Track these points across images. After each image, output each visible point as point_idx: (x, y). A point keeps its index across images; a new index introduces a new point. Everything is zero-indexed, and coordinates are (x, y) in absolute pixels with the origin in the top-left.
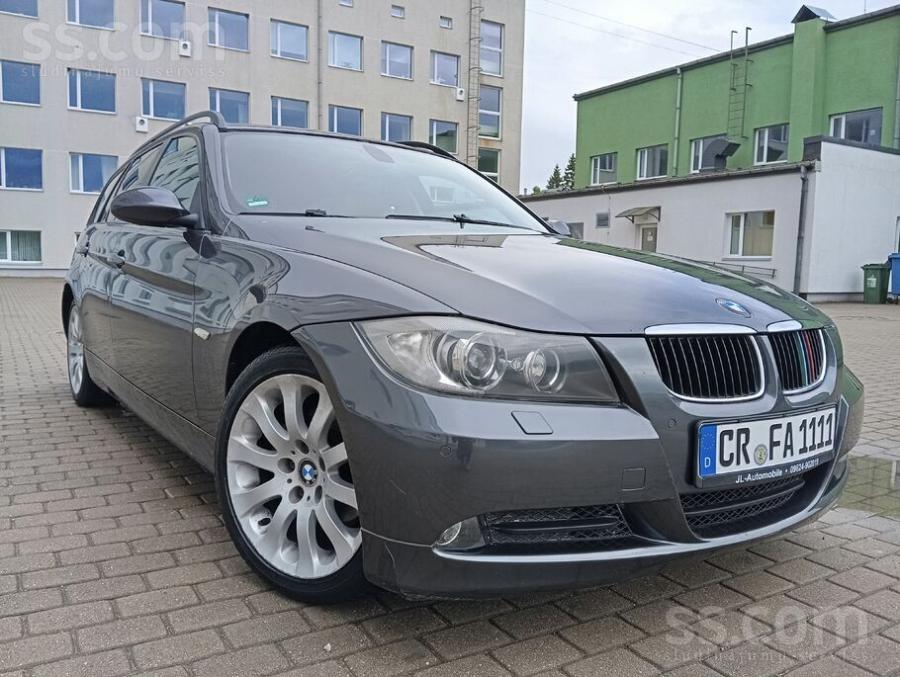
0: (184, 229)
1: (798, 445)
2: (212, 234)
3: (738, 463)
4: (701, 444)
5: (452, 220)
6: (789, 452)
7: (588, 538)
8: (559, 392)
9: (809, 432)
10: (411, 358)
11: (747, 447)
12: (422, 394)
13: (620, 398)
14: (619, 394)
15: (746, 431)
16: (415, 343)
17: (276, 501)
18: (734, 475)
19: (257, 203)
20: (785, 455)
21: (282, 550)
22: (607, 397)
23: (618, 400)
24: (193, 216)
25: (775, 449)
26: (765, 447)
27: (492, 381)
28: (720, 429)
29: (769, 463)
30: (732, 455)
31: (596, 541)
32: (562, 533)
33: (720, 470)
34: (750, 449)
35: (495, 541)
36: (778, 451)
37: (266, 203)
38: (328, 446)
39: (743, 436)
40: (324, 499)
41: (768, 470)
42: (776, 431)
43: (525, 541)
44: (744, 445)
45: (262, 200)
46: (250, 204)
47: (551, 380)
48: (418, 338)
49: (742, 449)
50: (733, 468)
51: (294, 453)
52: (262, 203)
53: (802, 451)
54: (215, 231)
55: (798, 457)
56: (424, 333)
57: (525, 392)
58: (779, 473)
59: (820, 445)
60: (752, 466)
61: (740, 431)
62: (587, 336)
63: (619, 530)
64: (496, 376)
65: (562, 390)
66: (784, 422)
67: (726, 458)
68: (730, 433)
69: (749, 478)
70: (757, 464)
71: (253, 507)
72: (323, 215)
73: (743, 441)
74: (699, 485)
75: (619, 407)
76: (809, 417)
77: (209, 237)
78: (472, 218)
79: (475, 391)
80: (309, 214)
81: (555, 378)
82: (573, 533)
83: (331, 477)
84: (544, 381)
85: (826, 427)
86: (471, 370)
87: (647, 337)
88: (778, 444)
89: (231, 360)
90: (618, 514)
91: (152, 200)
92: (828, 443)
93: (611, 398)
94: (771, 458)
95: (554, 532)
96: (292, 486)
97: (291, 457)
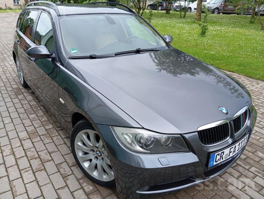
1: (237, 150)
3: (220, 160)
6: (234, 152)
9: (240, 144)
11: (223, 156)
13: (189, 150)
14: (188, 148)
15: (223, 152)
18: (219, 164)
19: (74, 51)
20: (233, 154)
21: (94, 172)
24: (54, 55)
25: (230, 153)
26: (228, 154)
28: (216, 154)
29: (228, 158)
30: (218, 159)
33: (215, 163)
42: (231, 149)
44: (222, 156)
49: (222, 157)
50: (218, 162)
55: (236, 152)
58: (231, 159)
59: (243, 146)
60: (224, 159)
62: (180, 134)
66: (234, 146)
68: (219, 154)
69: (223, 163)
73: (222, 155)
74: (209, 169)
75: (188, 152)
76: (241, 141)
85: (245, 140)
87: (198, 132)
92: (245, 143)
93: (186, 149)
94: (229, 156)
96: (95, 156)
97: (94, 149)
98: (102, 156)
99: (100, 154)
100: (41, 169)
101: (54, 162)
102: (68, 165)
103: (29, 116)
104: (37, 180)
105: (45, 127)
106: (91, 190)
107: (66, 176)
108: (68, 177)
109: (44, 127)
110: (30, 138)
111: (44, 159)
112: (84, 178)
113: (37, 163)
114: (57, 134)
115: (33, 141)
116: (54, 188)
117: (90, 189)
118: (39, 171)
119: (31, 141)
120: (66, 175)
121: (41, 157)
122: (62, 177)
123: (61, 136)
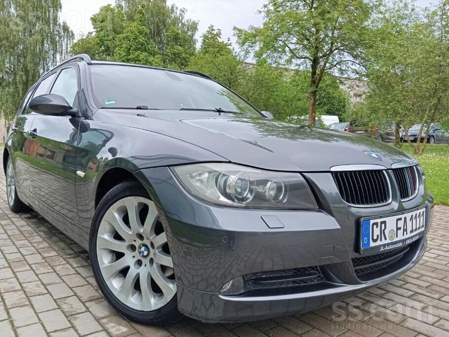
0: (70, 117)
1: (409, 229)
2: (85, 119)
3: (381, 240)
4: (362, 230)
5: (215, 111)
6: (405, 232)
7: (302, 284)
8: (285, 203)
9: (414, 221)
10: (202, 187)
11: (385, 231)
12: (209, 207)
13: (319, 206)
14: (318, 204)
15: (384, 222)
16: (205, 178)
17: (127, 269)
18: (379, 247)
19: (110, 103)
20: (403, 235)
21: (132, 296)
22: (311, 206)
23: (318, 207)
24: (75, 110)
25: (399, 231)
26: (394, 231)
27: (248, 199)
28: (372, 222)
29: (396, 239)
30: (378, 236)
31: (306, 286)
32: (288, 283)
33: (372, 244)
34: (387, 232)
35: (252, 288)
36: (400, 232)
37: (114, 102)
38: (155, 235)
39: (383, 225)
40: (155, 265)
41: (396, 243)
42: (399, 222)
43: (269, 288)
44: (384, 230)
45: (113, 101)
46: (106, 103)
47: (280, 196)
48: (206, 175)
49: (382, 232)
50: (378, 243)
51: (135, 241)
52: (112, 102)
53: (411, 232)
54: (87, 118)
55: (409, 235)
56: (210, 172)
57: (266, 204)
58: (401, 244)
59: (419, 228)
60: (388, 241)
61: (382, 223)
62: (300, 172)
63: (319, 279)
64: (249, 196)
65: (286, 202)
66: (403, 216)
67: (375, 238)
68: (376, 224)
69: (387, 248)
70: (390, 240)
71: (114, 273)
72: (146, 109)
73: (383, 228)
74: (362, 253)
75: (318, 211)
76: (414, 213)
77: (84, 121)
78: (225, 110)
79: (240, 205)
80: (138, 108)
81: (282, 196)
82: (294, 282)
83: (159, 252)
84: (276, 197)
85: (422, 218)
86: (236, 193)
87: (332, 172)
88: (400, 229)
89: (97, 189)
90: (317, 270)
91: (51, 101)
92: (422, 226)
93: (313, 206)
94: (397, 237)
95: (283, 282)
96: (135, 259)
97: (134, 243)
98: (151, 256)
99: (146, 253)
100: (22, 305)
101: (52, 296)
102: (79, 299)
103: (15, 242)
104: (11, 319)
105: (43, 255)
106: (122, 333)
107: (74, 315)
108: (77, 316)
109: (41, 255)
110: (10, 267)
111: (33, 292)
112: (110, 316)
113: (16, 297)
114: (64, 262)
115: (15, 270)
116: (46, 330)
117: (121, 331)
118: (19, 307)
119: (12, 270)
120: (73, 313)
121: (26, 290)
122: (65, 315)
123: (70, 265)
